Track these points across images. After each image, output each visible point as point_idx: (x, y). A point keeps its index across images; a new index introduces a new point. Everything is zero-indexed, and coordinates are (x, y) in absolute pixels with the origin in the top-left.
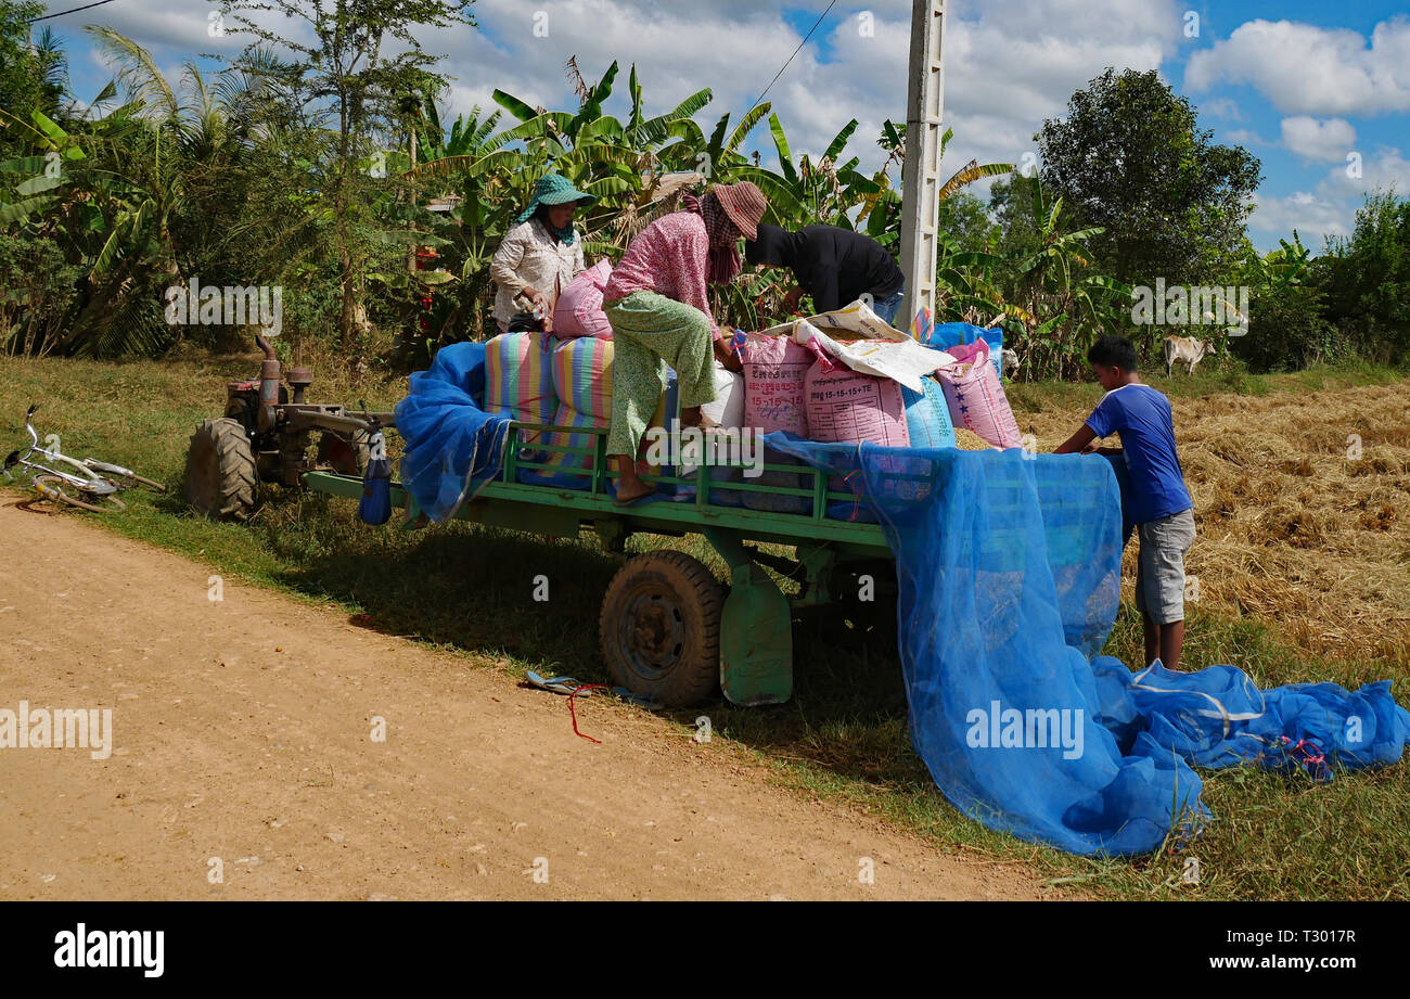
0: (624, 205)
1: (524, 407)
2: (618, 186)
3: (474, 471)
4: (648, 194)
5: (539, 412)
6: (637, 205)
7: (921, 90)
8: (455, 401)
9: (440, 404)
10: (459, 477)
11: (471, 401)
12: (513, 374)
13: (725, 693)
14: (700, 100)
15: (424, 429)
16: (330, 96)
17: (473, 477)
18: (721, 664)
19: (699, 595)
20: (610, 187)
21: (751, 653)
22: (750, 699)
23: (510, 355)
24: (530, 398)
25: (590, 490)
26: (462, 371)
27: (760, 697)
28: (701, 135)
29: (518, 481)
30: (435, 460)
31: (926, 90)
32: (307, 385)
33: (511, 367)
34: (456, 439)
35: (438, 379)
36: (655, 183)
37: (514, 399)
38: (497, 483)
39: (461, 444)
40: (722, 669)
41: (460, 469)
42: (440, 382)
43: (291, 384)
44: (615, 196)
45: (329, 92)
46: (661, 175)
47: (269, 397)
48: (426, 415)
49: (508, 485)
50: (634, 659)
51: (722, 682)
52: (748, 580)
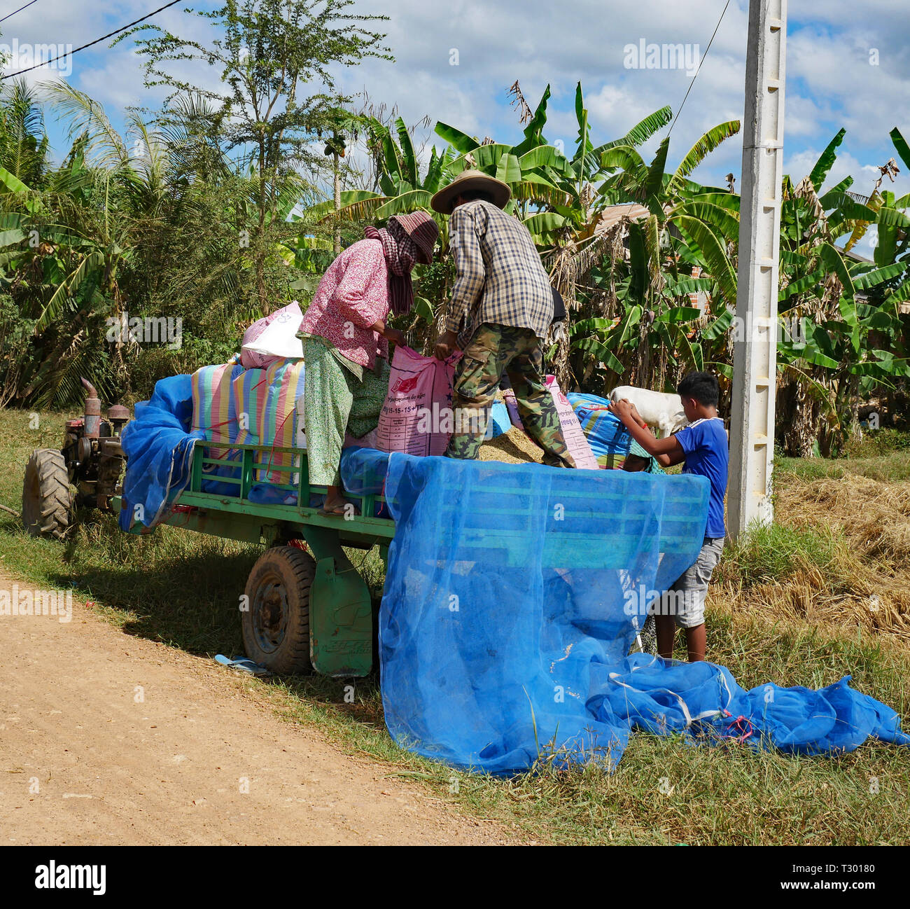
0: (561, 242)
1: (216, 429)
2: (553, 221)
3: (171, 484)
4: (589, 230)
5: (228, 433)
6: (576, 240)
7: (755, 113)
8: (165, 425)
9: (152, 426)
10: (162, 488)
11: (178, 425)
12: (209, 401)
13: (314, 664)
14: (660, 119)
15: (138, 449)
16: (248, 142)
17: (170, 489)
18: (311, 641)
19: (298, 582)
20: (544, 224)
21: (336, 632)
22: (334, 673)
23: (205, 385)
24: (221, 421)
25: (239, 496)
26: (175, 400)
27: (344, 671)
28: (642, 162)
29: (203, 491)
30: (145, 474)
31: (760, 113)
32: (125, 420)
33: (207, 395)
34: (159, 456)
35: (155, 406)
36: (598, 217)
37: (208, 424)
38: (187, 493)
39: (163, 462)
40: (312, 644)
41: (163, 481)
42: (157, 409)
43: (111, 420)
44: (549, 232)
45: (247, 138)
46: (603, 208)
47: (91, 431)
48: (141, 436)
49: (194, 494)
50: (262, 638)
51: (311, 655)
52: (332, 570)
